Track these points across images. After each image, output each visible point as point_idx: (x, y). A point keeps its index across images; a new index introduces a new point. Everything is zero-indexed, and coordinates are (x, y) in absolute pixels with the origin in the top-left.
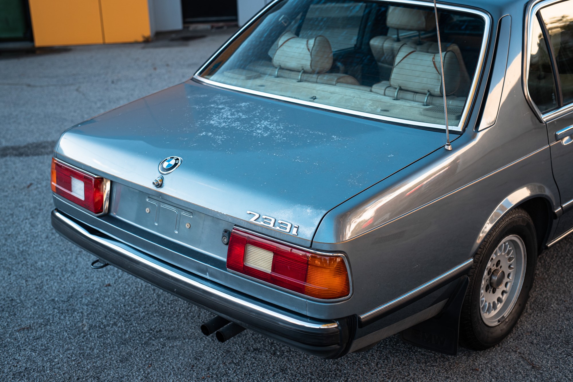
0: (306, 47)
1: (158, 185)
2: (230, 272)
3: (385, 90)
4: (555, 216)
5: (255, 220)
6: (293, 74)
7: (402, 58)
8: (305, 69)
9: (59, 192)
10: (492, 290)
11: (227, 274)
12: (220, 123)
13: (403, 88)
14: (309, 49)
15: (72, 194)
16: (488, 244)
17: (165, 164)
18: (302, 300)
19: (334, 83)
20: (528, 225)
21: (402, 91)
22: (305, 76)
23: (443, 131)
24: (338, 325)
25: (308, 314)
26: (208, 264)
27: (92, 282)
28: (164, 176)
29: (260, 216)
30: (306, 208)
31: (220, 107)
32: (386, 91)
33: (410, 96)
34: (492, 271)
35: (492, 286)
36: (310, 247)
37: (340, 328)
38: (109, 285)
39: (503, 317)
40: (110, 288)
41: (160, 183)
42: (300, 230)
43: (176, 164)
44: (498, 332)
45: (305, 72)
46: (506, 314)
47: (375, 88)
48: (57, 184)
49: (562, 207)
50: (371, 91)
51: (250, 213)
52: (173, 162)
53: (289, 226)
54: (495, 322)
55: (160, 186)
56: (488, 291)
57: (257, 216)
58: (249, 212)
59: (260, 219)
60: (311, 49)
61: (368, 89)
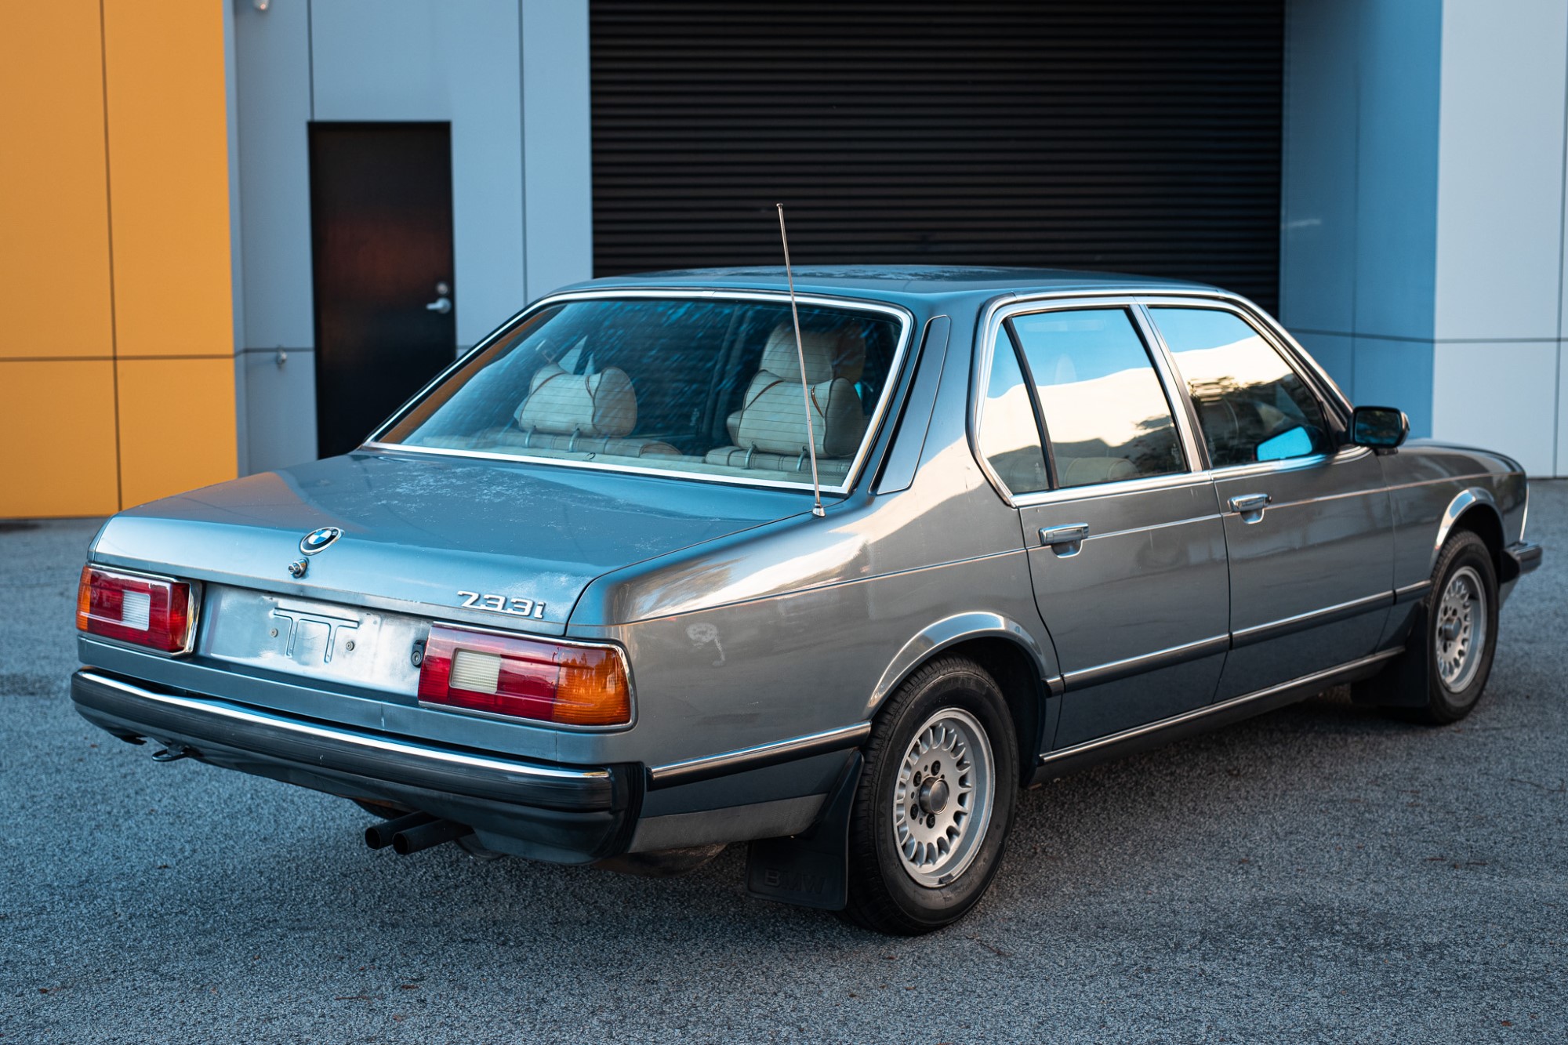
0: (585, 387)
1: (298, 573)
2: (426, 708)
3: (729, 456)
4: (1048, 691)
5: (472, 604)
6: (559, 441)
7: (757, 394)
8: (581, 429)
9: (93, 627)
10: (925, 819)
11: (417, 712)
12: (414, 491)
13: (759, 447)
14: (589, 392)
15: (124, 624)
16: (904, 708)
17: (312, 540)
18: (548, 734)
19: (637, 452)
20: (989, 695)
21: (758, 456)
22: (583, 442)
23: (811, 493)
24: (610, 775)
25: (559, 758)
26: (384, 701)
27: (128, 864)
28: (309, 557)
29: (479, 596)
30: (559, 577)
31: (415, 474)
32: (731, 458)
33: (773, 461)
34: (923, 780)
35: (925, 812)
36: (563, 637)
37: (612, 779)
38: (166, 867)
39: (950, 876)
40: (166, 870)
41: (302, 568)
42: (547, 609)
43: (332, 537)
44: (939, 900)
45: (581, 435)
46: (956, 871)
47: (712, 456)
48: (91, 612)
49: (1062, 676)
50: (704, 462)
51: (463, 595)
52: (327, 535)
53: (530, 604)
54: (933, 881)
55: (300, 574)
56: (918, 819)
57: (475, 596)
58: (461, 593)
59: (481, 601)
60: (593, 392)
61: (700, 459)
